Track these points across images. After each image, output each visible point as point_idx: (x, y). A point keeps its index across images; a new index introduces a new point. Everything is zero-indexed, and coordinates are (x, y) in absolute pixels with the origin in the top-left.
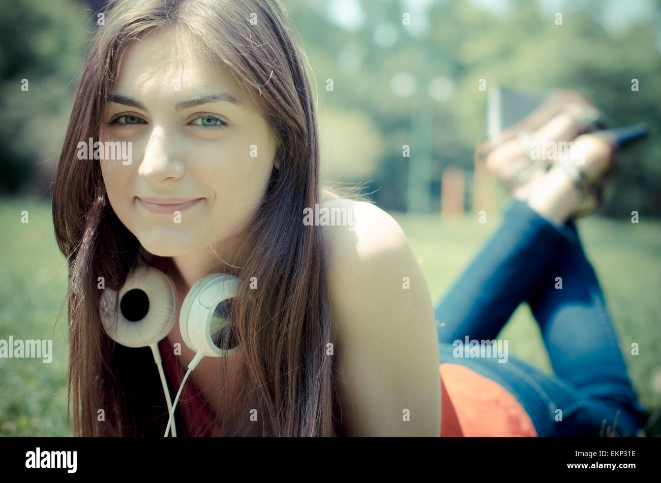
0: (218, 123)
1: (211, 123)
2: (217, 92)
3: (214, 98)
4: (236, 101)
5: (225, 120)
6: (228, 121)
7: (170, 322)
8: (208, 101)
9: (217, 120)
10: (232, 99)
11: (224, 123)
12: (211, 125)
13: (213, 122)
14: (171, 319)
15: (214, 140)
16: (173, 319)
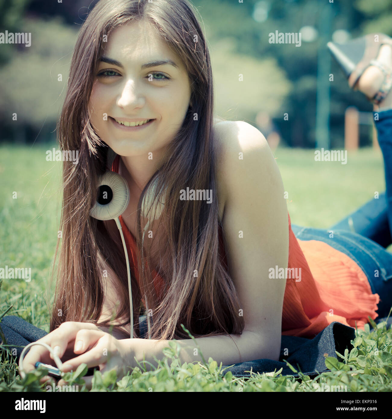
0: (163, 77)
1: (159, 77)
2: (166, 59)
3: (164, 63)
4: (176, 65)
5: (168, 76)
6: (170, 77)
7: (126, 204)
8: (161, 64)
9: (162, 75)
10: (173, 64)
11: (167, 78)
12: (159, 78)
13: (160, 77)
14: (126, 202)
15: (161, 87)
16: (128, 202)
